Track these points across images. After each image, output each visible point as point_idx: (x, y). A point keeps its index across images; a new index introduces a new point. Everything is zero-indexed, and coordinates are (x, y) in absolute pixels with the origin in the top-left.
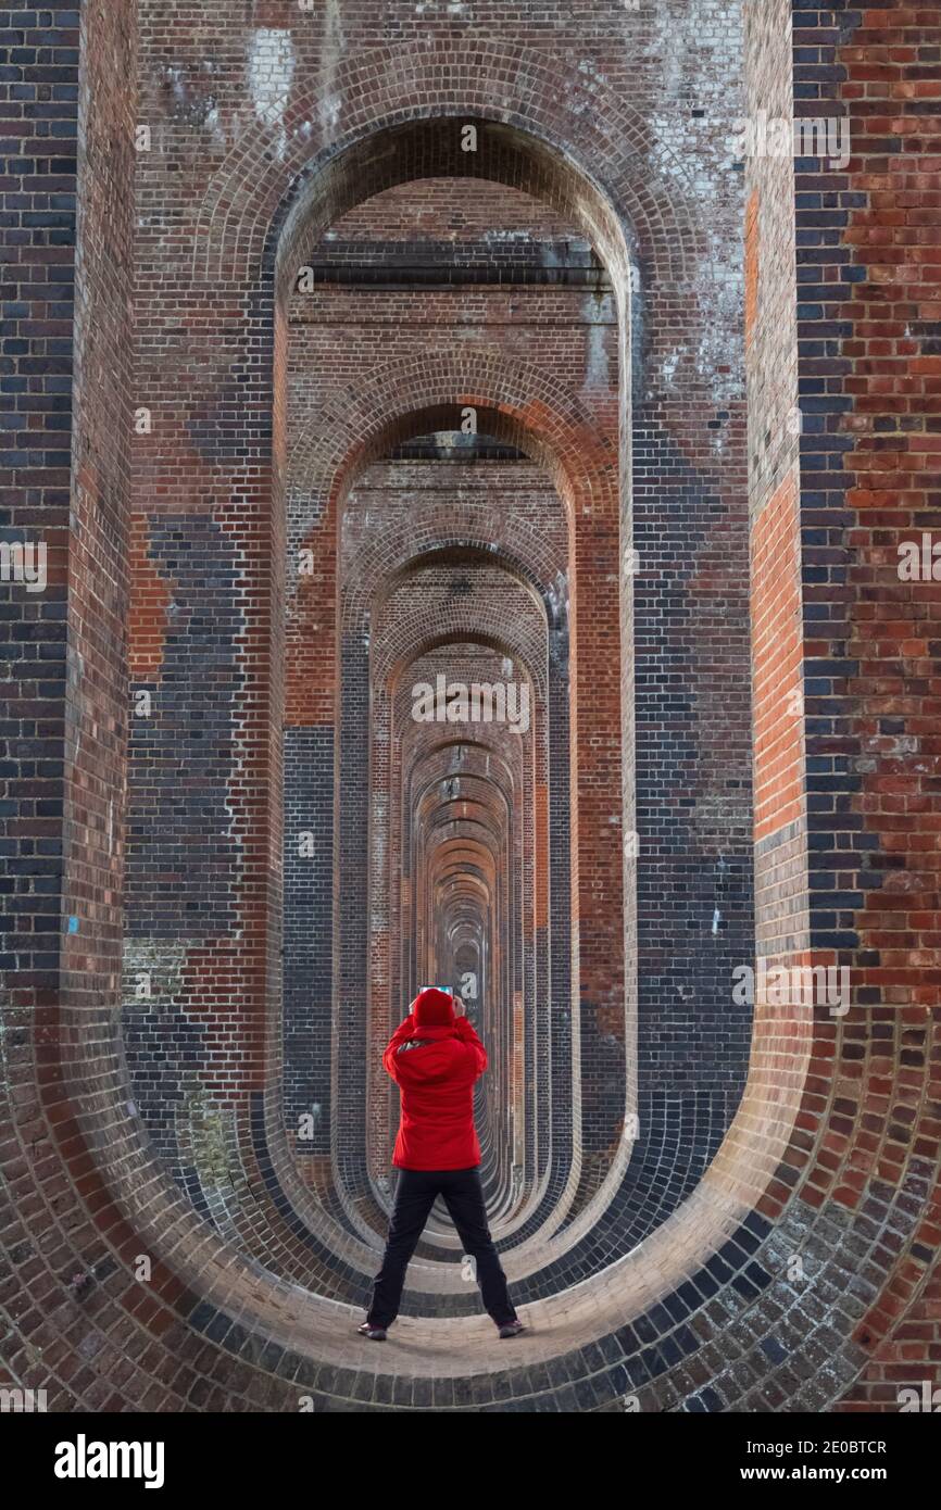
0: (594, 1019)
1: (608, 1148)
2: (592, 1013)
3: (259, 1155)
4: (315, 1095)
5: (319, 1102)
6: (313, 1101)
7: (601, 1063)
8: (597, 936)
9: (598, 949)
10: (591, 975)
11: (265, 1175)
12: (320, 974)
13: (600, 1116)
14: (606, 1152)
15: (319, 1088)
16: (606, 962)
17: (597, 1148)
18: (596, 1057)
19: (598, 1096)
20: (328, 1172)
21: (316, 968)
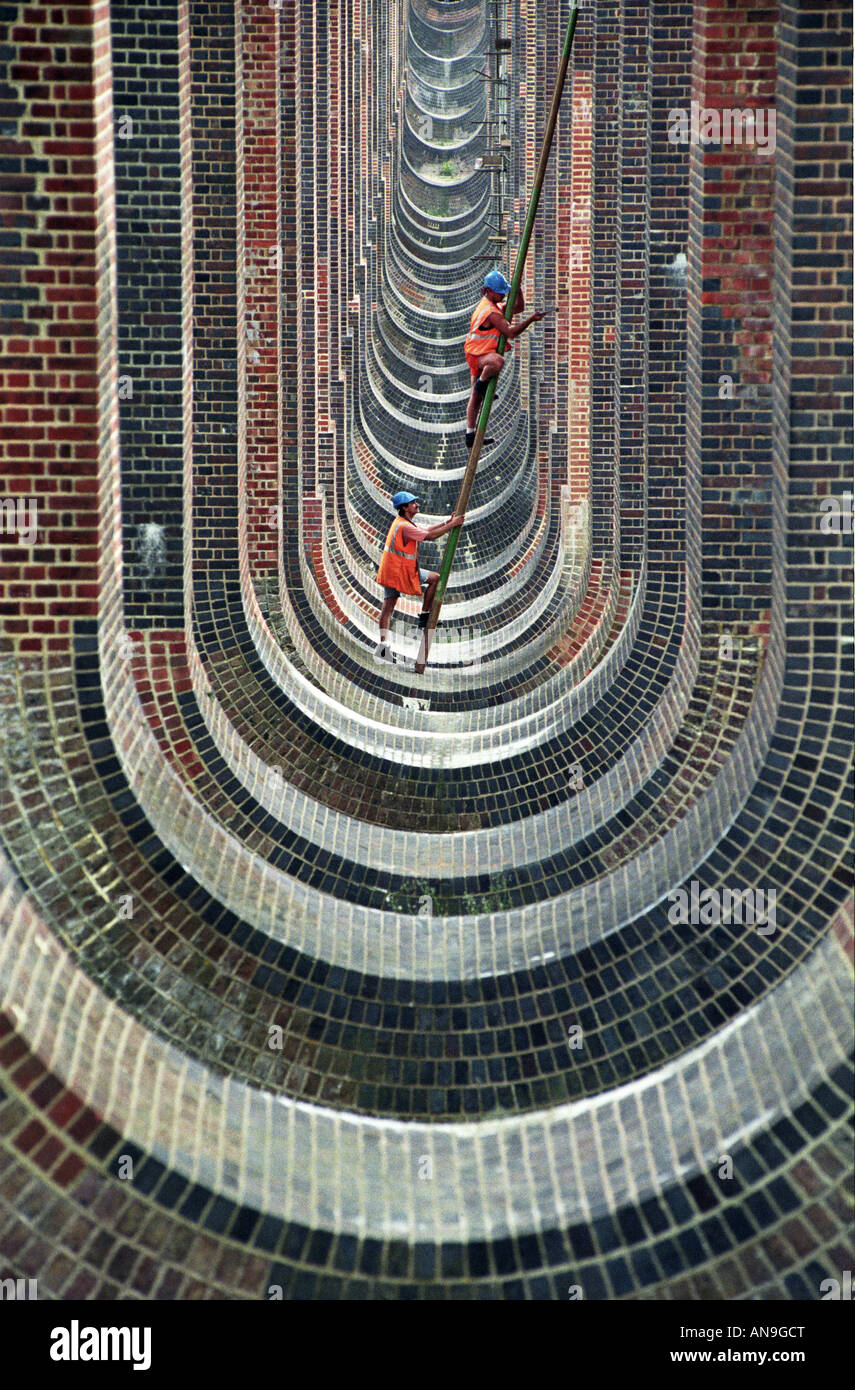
0: (733, 352)
1: (755, 616)
2: (728, 338)
3: (91, 733)
4: (150, 507)
5: (158, 520)
6: (146, 520)
7: (746, 444)
8: (741, 174)
9: (743, 203)
10: (727, 258)
11: (103, 769)
12: (156, 255)
13: (740, 550)
14: (753, 625)
15: (158, 492)
16: (761, 230)
17: (735, 617)
18: (735, 430)
19: (735, 510)
20: (181, 664)
21: (150, 241)
